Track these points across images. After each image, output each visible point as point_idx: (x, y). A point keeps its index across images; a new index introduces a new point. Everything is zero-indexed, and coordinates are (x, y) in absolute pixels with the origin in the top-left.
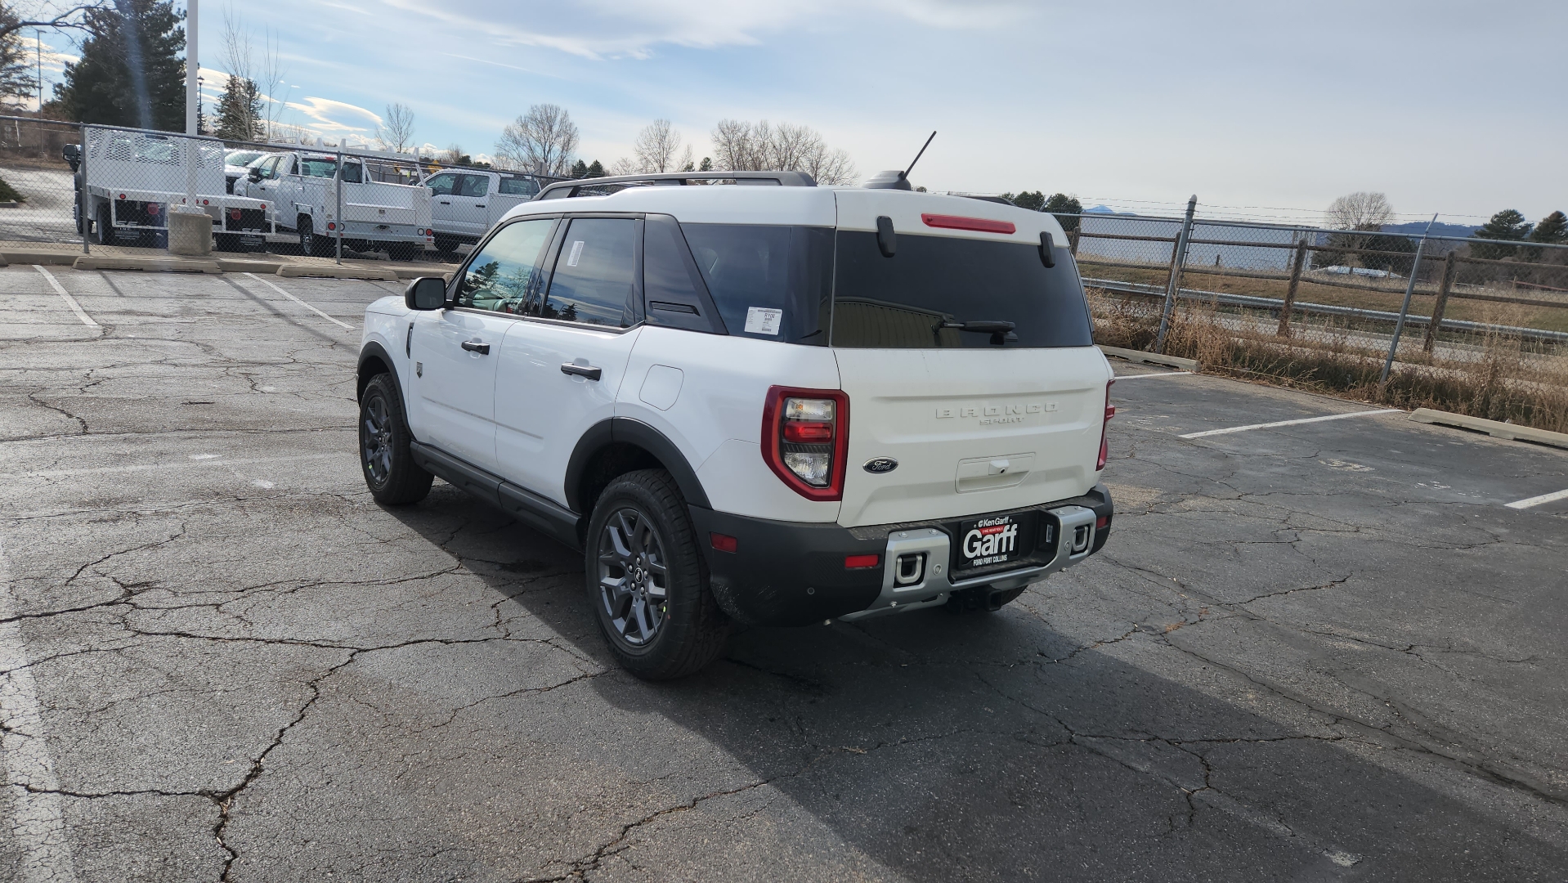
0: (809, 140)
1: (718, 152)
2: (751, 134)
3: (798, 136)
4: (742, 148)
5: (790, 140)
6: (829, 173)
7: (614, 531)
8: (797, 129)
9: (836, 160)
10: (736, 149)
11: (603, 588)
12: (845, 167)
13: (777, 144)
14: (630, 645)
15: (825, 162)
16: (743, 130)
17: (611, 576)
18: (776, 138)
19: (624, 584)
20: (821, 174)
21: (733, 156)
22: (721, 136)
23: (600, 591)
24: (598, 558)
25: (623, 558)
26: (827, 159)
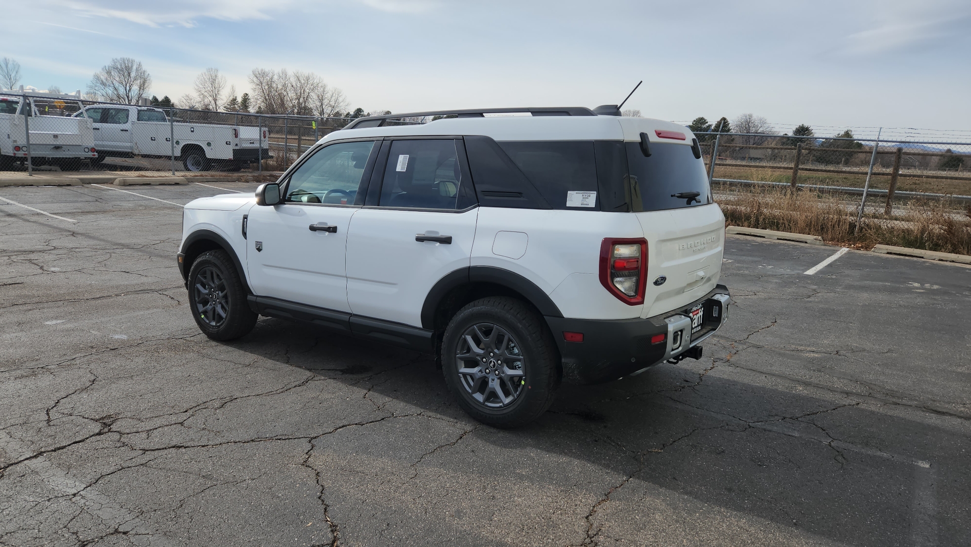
0: (315, 81)
1: (254, 90)
2: (276, 77)
3: (308, 79)
4: (270, 87)
5: (303, 82)
6: (331, 103)
7: (469, 339)
8: (306, 75)
9: (334, 94)
10: (266, 87)
11: (461, 375)
12: (340, 99)
13: (294, 84)
14: (491, 409)
15: (328, 96)
16: (270, 75)
17: (466, 367)
18: (293, 80)
19: (480, 371)
20: (326, 104)
21: (265, 92)
22: (255, 79)
23: (460, 377)
24: (455, 357)
25: (478, 355)
26: (328, 94)
